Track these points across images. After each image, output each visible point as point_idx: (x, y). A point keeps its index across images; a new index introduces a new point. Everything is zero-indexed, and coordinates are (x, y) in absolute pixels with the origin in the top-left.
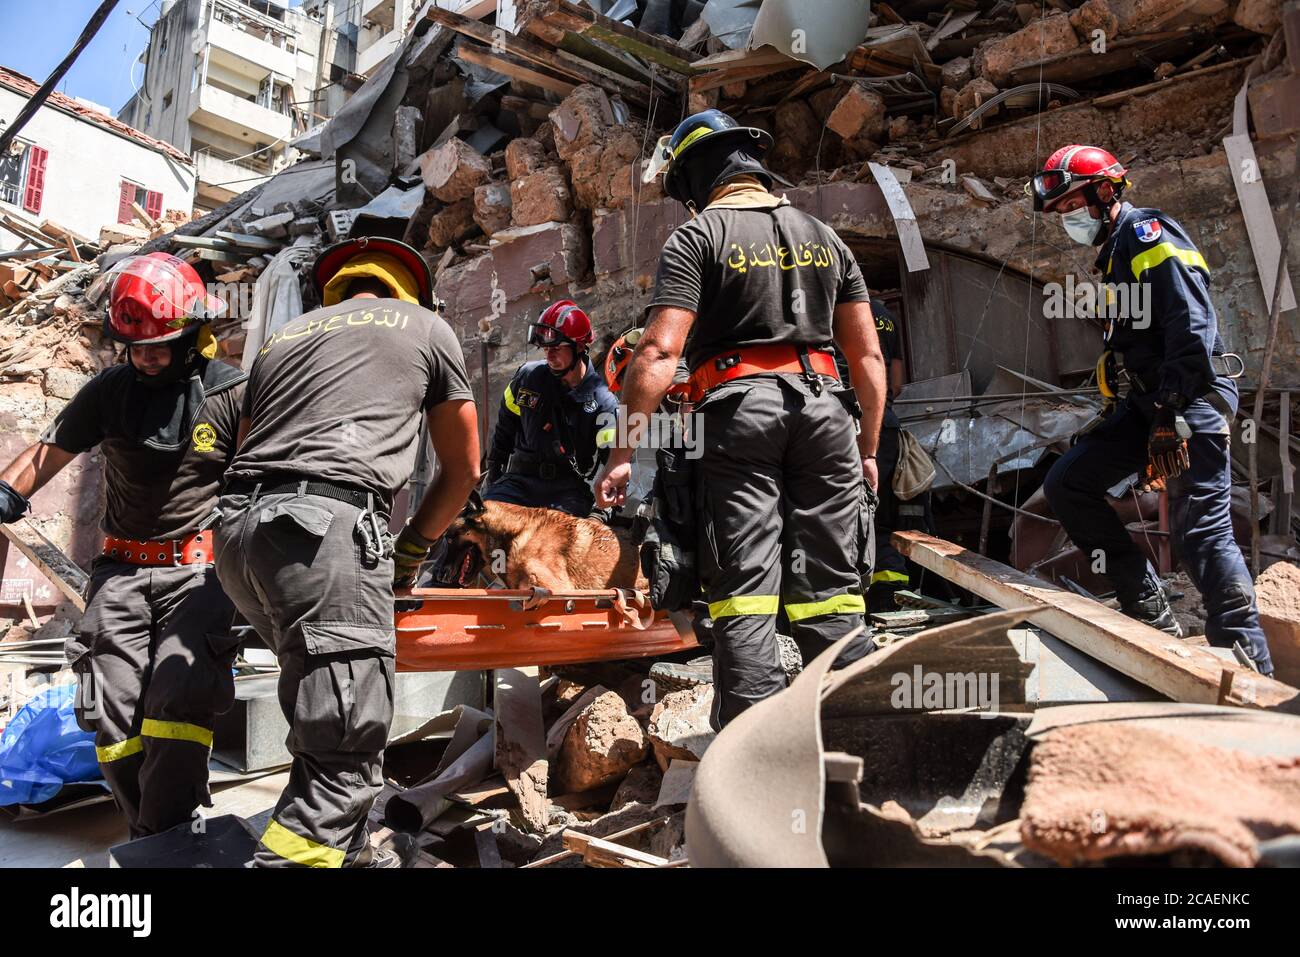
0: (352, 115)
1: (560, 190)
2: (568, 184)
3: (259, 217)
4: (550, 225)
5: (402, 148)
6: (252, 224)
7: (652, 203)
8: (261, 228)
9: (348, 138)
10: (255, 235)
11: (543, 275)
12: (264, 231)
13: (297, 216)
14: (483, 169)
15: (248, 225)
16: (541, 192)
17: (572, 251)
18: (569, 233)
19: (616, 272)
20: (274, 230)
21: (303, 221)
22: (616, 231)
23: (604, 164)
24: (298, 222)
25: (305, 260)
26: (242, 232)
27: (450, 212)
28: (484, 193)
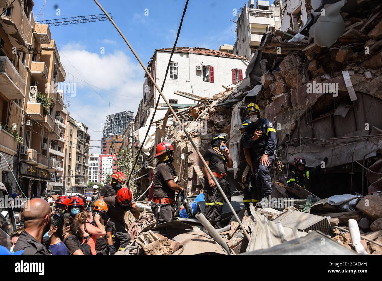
0: (251, 65)
1: (284, 85)
2: (285, 83)
3: (236, 94)
4: (282, 94)
5: (263, 71)
6: (234, 96)
7: (301, 87)
8: (236, 96)
9: (251, 71)
10: (235, 98)
11: (283, 107)
12: (237, 97)
13: (243, 92)
14: (271, 80)
15: (233, 96)
16: (280, 86)
17: (288, 100)
18: (287, 96)
19: (296, 105)
20: (239, 96)
21: (245, 93)
22: (295, 95)
23: (291, 78)
24: (244, 93)
25: (242, 105)
26: (232, 99)
27: (268, 90)
28: (271, 86)
